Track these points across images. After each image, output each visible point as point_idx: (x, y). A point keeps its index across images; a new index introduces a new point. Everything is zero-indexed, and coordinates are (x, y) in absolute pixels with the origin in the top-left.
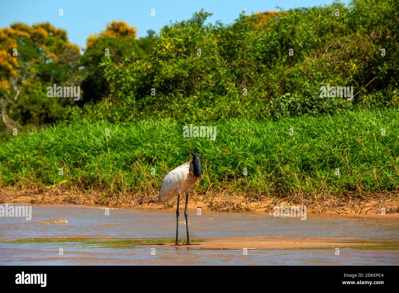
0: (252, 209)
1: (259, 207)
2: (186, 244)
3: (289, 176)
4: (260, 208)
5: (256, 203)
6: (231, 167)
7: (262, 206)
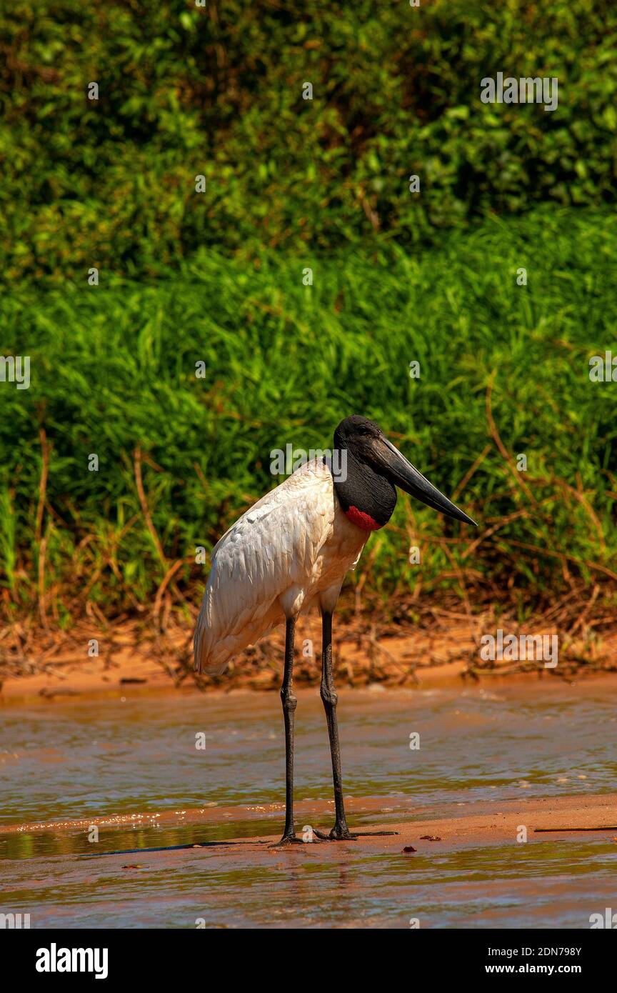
0: (396, 670)
1: (425, 660)
2: (331, 838)
3: (549, 504)
4: (433, 663)
5: (401, 643)
6: (249, 479)
7: (439, 654)
